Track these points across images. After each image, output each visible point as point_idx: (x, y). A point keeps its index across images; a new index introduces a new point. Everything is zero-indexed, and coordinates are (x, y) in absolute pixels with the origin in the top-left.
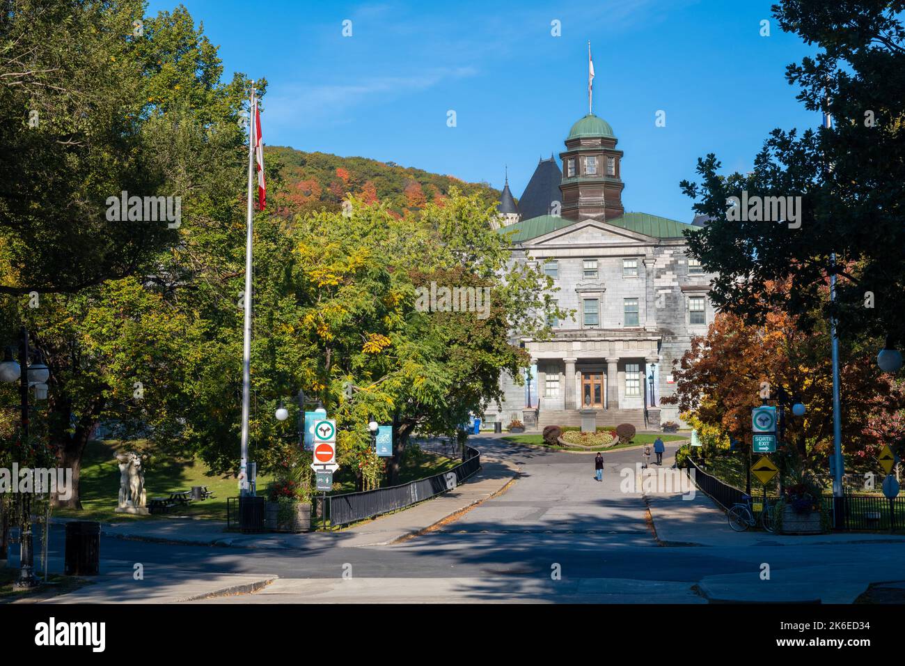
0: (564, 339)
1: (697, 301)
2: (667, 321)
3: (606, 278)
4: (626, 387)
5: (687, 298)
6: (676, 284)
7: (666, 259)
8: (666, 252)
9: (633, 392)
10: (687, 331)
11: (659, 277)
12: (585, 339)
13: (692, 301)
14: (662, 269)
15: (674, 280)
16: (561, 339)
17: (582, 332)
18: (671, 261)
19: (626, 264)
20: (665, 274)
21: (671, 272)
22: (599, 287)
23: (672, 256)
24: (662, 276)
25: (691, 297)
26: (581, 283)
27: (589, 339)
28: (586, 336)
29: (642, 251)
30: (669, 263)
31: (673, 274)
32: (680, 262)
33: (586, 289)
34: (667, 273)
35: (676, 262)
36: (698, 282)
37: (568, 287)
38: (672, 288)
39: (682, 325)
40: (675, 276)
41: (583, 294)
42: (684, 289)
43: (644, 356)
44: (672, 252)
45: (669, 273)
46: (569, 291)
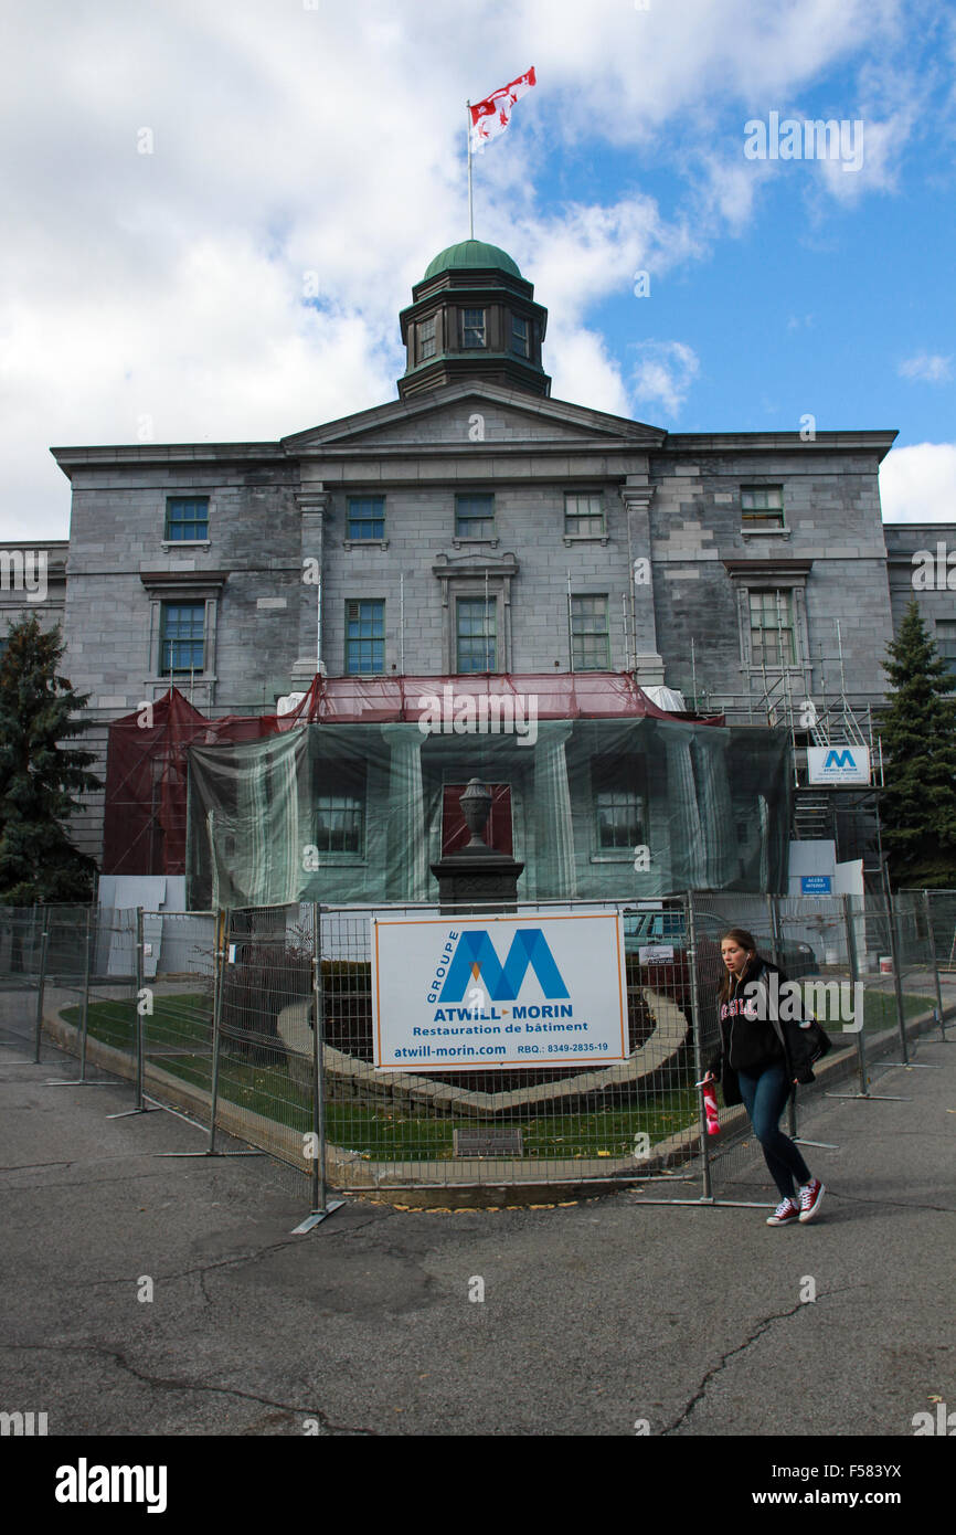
1: (768, 601)
2: (692, 656)
3: (519, 540)
5: (743, 595)
6: (712, 554)
7: (683, 490)
8: (680, 471)
10: (749, 684)
11: (664, 537)
13: (755, 603)
14: (674, 515)
15: (706, 545)
18: (695, 495)
19: (573, 507)
20: (681, 528)
21: (697, 525)
22: (499, 563)
23: (696, 480)
24: (674, 534)
25: (752, 591)
26: (452, 553)
29: (616, 468)
30: (690, 501)
31: (703, 528)
32: (719, 499)
33: (462, 568)
34: (686, 524)
35: (710, 497)
36: (772, 550)
37: (413, 565)
38: (701, 564)
39: (732, 667)
40: (709, 535)
41: (456, 585)
42: (735, 568)
44: (696, 471)
45: (692, 526)
46: (416, 574)
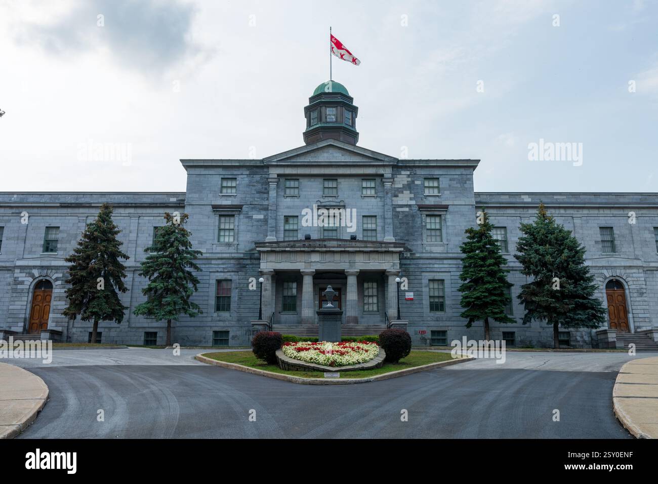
0: (302, 249)
1: (433, 219)
2: (405, 239)
3: (345, 196)
4: (364, 304)
5: (424, 217)
6: (413, 202)
7: (404, 179)
8: (403, 172)
9: (371, 309)
10: (425, 248)
11: (396, 196)
12: (324, 249)
13: (428, 220)
14: (400, 188)
15: (411, 199)
16: (299, 249)
17: (321, 243)
18: (408, 181)
19: (365, 184)
20: (403, 193)
22: (338, 204)
23: (408, 176)
24: (400, 195)
25: (427, 215)
26: (322, 200)
27: (328, 249)
28: (325, 247)
29: (380, 171)
30: (406, 183)
31: (410, 193)
32: (417, 182)
33: (325, 205)
34: (405, 192)
35: (413, 182)
36: (434, 201)
37: (308, 204)
38: (409, 206)
39: (419, 242)
40: (412, 196)
42: (421, 208)
43: (385, 268)
44: (408, 173)
45: (407, 193)
46: (309, 207)
